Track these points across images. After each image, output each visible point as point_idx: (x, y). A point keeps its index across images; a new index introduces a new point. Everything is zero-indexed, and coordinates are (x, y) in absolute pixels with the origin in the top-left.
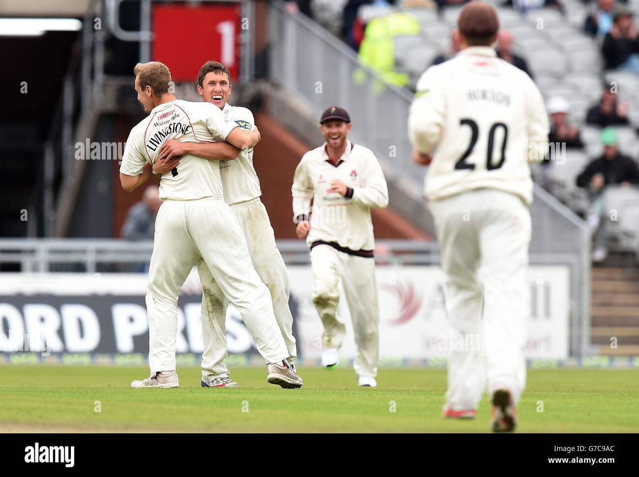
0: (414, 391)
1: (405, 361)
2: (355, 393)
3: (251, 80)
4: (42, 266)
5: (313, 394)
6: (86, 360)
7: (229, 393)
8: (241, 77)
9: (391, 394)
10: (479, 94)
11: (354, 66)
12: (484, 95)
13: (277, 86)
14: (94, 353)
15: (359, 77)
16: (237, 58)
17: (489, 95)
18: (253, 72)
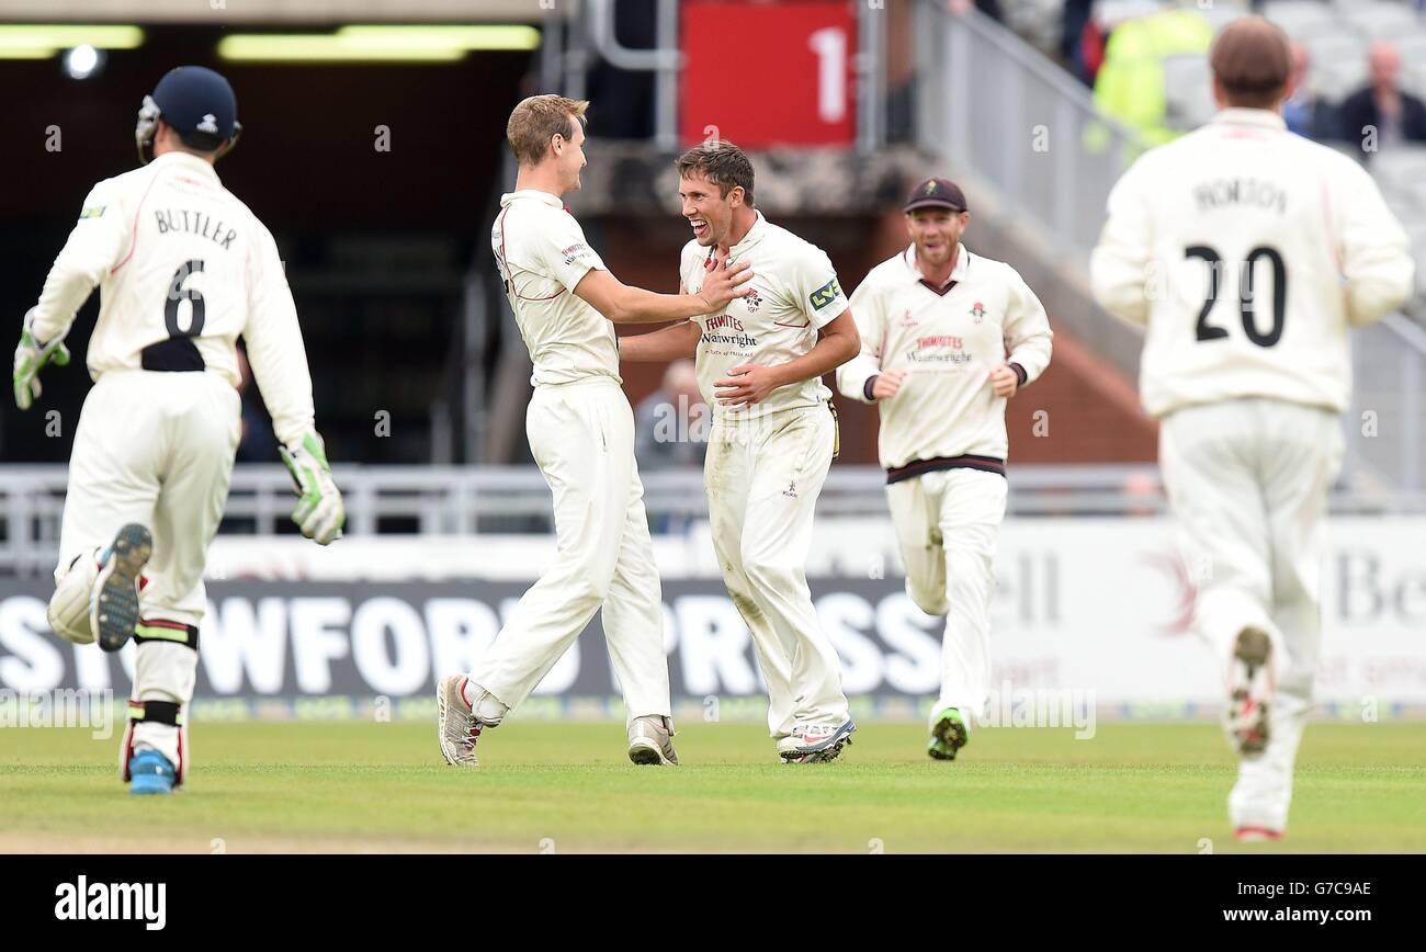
0: (1207, 767)
1: (1191, 708)
2: (1089, 774)
3: (878, 147)
4: (464, 523)
5: (1006, 775)
6: (551, 710)
7: (836, 774)
8: (859, 140)
9: (1162, 774)
10: (1222, 194)
11: (1085, 116)
12: (1234, 194)
13: (930, 158)
14: (567, 695)
15: (1096, 138)
16: (852, 104)
17: (1244, 192)
18: (883, 130)
